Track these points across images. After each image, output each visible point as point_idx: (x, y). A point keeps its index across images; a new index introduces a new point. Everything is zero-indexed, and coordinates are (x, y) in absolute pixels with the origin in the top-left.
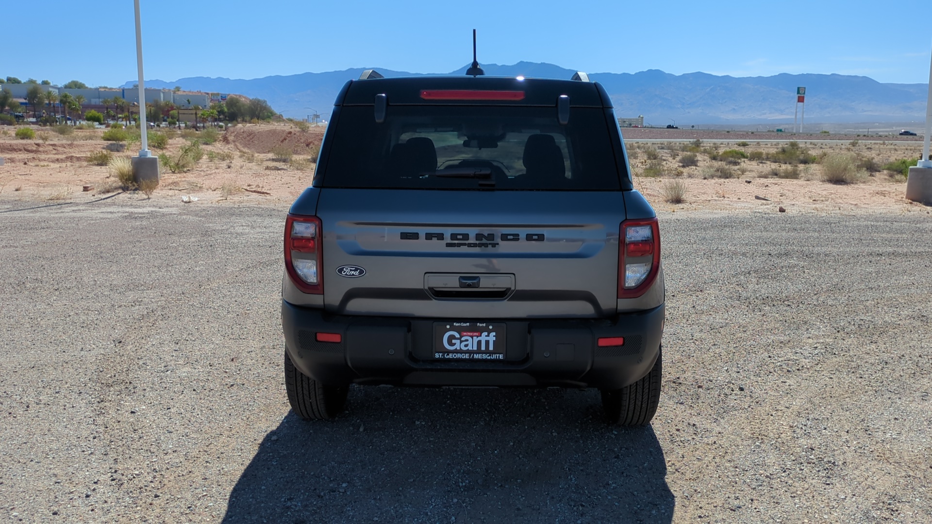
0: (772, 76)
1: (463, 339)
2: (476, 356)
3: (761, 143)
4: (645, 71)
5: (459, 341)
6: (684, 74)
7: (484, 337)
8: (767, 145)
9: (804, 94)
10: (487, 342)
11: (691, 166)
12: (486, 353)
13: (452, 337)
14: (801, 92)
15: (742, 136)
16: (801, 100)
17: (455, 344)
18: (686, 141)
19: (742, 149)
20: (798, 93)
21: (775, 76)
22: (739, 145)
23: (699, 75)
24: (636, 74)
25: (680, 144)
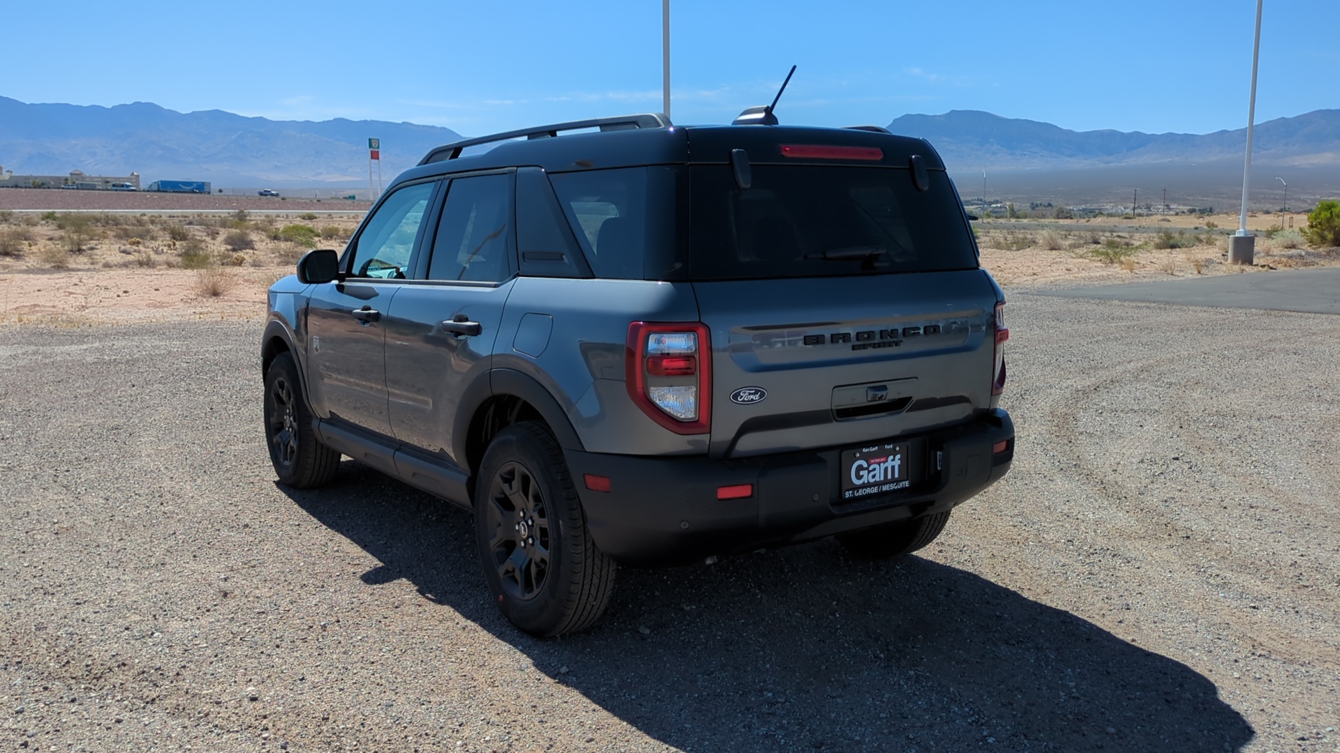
0: (324, 122)
1: (871, 468)
2: (885, 488)
3: (334, 216)
4: (128, 103)
5: (867, 471)
6: (193, 112)
7: (889, 464)
8: (342, 217)
9: (378, 148)
10: (893, 467)
11: (245, 249)
12: (893, 482)
13: (860, 468)
14: (373, 144)
15: (304, 205)
16: (375, 156)
17: (863, 476)
18: (224, 213)
19: (309, 224)
20: (370, 146)
21: (329, 121)
22: (304, 218)
23: (217, 115)
24: (114, 107)
25: (214, 216)
